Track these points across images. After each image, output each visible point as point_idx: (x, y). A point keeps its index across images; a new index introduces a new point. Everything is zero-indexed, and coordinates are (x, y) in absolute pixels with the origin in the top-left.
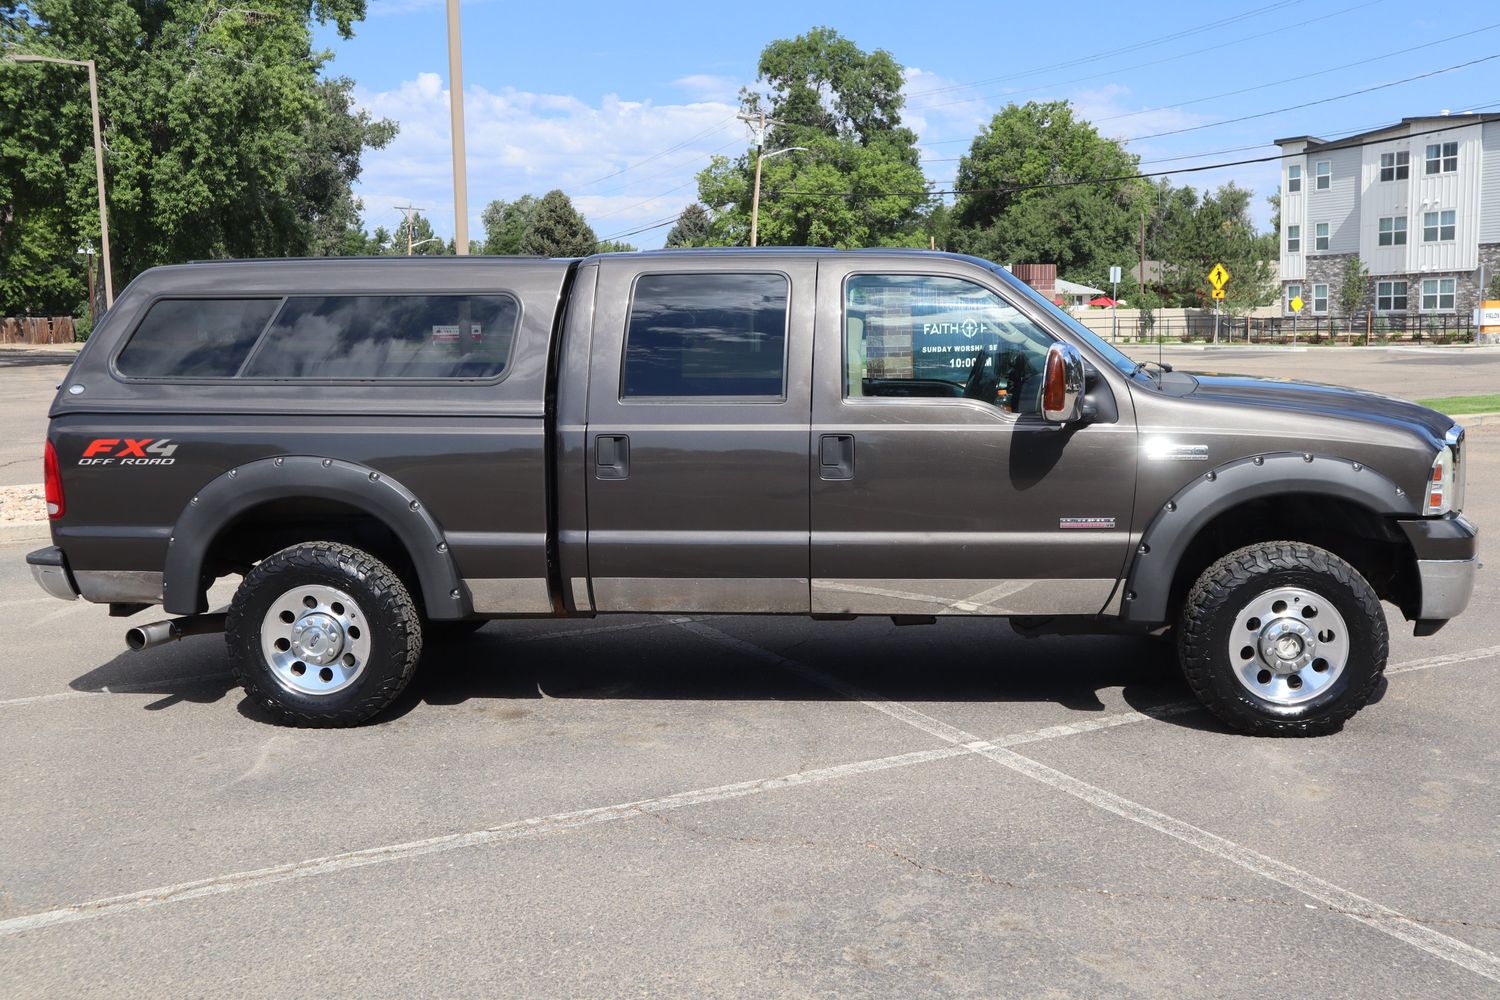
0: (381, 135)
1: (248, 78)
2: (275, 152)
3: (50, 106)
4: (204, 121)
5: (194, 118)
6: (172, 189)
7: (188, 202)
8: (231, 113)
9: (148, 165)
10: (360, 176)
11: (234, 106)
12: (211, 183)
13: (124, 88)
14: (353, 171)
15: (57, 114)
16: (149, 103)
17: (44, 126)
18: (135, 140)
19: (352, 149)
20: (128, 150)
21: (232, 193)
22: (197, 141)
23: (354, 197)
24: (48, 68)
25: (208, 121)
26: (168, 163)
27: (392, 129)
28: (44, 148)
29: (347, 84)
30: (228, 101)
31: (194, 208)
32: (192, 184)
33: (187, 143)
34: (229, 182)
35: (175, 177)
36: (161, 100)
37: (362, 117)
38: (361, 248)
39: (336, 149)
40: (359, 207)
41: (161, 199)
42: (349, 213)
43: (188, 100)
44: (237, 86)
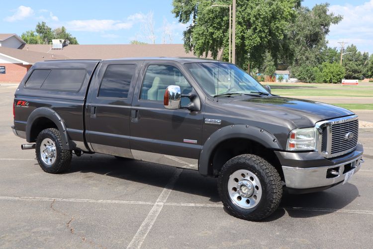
0: (337, 20)
1: (274, 6)
2: (281, 27)
3: (221, 18)
4: (260, 20)
5: (257, 19)
6: (250, 39)
7: (254, 43)
8: (267, 17)
9: (244, 33)
10: (329, 33)
11: (269, 15)
12: (261, 38)
13: (240, 12)
14: (327, 32)
15: (222, 20)
16: (246, 15)
17: (219, 24)
18: (242, 26)
19: (327, 25)
20: (239, 29)
21: (266, 40)
22: (258, 25)
23: (326, 39)
24: (221, 8)
25: (261, 20)
26: (250, 32)
27: (341, 18)
28: (218, 29)
29: (327, 5)
30: (266, 13)
31: (255, 45)
32: (255, 38)
33: (254, 26)
34: (266, 37)
35: (251, 36)
36: (249, 14)
37: (332, 15)
38: (335, 55)
39: (322, 25)
40: (327, 42)
41: (247, 42)
42: (324, 45)
43: (255, 14)
44: (270, 9)
